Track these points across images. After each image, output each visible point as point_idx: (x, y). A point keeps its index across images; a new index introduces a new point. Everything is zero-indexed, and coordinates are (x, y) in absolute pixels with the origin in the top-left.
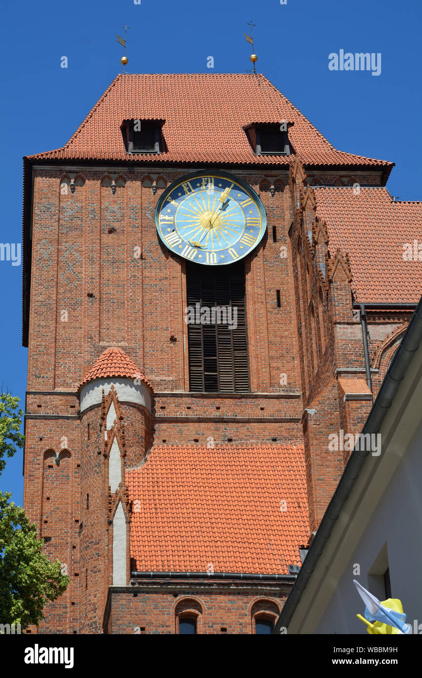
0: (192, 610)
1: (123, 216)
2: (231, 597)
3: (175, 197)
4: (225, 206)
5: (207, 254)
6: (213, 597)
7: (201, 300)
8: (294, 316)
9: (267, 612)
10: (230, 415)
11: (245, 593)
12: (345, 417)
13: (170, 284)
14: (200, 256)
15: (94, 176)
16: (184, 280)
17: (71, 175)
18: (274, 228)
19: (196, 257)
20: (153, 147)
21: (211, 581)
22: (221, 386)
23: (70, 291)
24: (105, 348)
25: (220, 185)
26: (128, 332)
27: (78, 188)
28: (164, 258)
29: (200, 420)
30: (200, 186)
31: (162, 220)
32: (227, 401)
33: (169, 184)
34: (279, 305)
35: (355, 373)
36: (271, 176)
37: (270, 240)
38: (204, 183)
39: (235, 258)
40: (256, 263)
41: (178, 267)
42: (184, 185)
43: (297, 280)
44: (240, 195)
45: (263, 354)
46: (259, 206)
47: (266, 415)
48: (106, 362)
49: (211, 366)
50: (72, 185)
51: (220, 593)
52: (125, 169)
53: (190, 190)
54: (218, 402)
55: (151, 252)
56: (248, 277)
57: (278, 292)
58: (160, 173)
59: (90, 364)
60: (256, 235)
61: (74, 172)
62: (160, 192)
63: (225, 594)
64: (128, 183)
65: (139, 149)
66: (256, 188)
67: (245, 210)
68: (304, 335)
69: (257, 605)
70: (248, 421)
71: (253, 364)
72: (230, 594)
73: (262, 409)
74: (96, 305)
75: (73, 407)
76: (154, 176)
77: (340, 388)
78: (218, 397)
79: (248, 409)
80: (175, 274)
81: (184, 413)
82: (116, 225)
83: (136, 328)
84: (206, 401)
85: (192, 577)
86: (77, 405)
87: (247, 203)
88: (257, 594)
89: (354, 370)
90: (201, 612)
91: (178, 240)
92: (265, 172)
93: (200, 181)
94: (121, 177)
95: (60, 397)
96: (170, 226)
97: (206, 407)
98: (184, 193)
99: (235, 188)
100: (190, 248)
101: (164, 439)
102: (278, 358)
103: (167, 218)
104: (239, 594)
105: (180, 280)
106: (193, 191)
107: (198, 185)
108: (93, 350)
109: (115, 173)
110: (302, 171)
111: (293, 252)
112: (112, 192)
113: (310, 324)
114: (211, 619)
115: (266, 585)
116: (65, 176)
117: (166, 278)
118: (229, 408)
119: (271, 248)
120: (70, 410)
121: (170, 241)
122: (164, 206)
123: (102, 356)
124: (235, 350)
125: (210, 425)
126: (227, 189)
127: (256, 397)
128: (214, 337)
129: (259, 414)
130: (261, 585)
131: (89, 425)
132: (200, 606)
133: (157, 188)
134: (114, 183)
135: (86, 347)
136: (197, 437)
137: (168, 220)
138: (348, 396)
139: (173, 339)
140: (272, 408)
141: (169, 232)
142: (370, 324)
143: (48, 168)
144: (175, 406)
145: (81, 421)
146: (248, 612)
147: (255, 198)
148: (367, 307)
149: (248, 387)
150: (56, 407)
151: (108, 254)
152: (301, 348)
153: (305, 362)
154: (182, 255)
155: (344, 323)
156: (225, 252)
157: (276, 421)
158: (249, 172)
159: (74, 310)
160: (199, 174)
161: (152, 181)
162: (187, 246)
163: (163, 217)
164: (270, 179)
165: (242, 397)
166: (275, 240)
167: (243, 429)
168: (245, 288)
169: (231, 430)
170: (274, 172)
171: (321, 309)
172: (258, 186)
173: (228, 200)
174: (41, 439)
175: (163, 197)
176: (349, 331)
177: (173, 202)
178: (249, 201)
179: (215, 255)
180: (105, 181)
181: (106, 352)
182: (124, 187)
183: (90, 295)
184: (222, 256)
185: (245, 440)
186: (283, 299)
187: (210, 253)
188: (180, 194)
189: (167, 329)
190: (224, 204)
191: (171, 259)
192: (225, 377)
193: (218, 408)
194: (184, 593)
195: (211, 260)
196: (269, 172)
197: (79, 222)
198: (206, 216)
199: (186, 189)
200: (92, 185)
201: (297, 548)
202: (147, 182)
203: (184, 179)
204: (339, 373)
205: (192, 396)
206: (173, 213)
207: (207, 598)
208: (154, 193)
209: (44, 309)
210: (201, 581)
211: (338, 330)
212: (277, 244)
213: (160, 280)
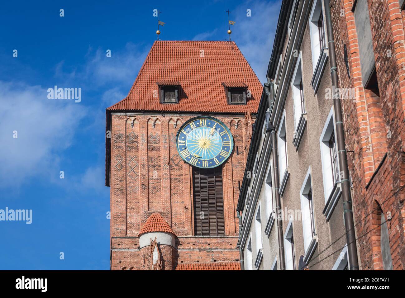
1: (160, 140)
3: (186, 130)
5: (203, 161)
10: (215, 248)
13: (184, 178)
14: (199, 163)
15: (144, 118)
16: (191, 176)
17: (131, 118)
18: (237, 147)
22: (210, 232)
23: (133, 182)
24: (151, 213)
25: (209, 124)
26: (163, 204)
27: (135, 125)
28: (181, 164)
29: (200, 251)
30: (199, 124)
31: (179, 143)
32: (214, 240)
33: (183, 123)
34: (240, 189)
36: (236, 118)
37: (235, 154)
39: (217, 164)
40: (228, 166)
41: (189, 169)
42: (191, 124)
44: (220, 129)
45: (231, 216)
46: (229, 135)
47: (233, 247)
48: (152, 222)
49: (205, 222)
50: (132, 123)
52: (160, 114)
53: (194, 126)
54: (209, 240)
55: (174, 160)
56: (224, 174)
57: (239, 182)
58: (178, 117)
60: (228, 151)
61: (133, 116)
62: (179, 127)
64: (162, 122)
65: (167, 100)
66: (228, 125)
67: (223, 137)
73: (231, 244)
74: (146, 190)
76: (175, 119)
78: (209, 238)
79: (224, 244)
80: (187, 172)
81: (192, 247)
82: (156, 146)
83: (167, 202)
84: (203, 241)
86: (138, 244)
87: (223, 133)
91: (188, 154)
93: (199, 122)
94: (158, 119)
95: (129, 240)
96: (184, 146)
97: (203, 244)
98: (190, 128)
99: (217, 125)
101: (182, 261)
103: (182, 141)
105: (189, 176)
108: (145, 214)
109: (154, 117)
116: (128, 119)
117: (182, 174)
118: (214, 244)
119: (236, 158)
120: (135, 246)
121: (184, 154)
122: (181, 135)
124: (217, 212)
125: (205, 253)
126: (213, 127)
127: (228, 238)
128: (207, 206)
129: (229, 248)
131: (144, 255)
133: (177, 125)
134: (154, 122)
135: (142, 213)
136: (198, 259)
137: (183, 143)
139: (186, 208)
140: (236, 244)
141: (184, 150)
143: (119, 114)
144: (187, 243)
145: (140, 252)
147: (227, 131)
149: (224, 232)
150: (127, 245)
151: (152, 161)
154: (190, 162)
156: (212, 160)
157: (238, 251)
158: (224, 116)
159: (135, 192)
160: (198, 117)
161: (174, 121)
162: (193, 157)
163: (180, 141)
165: (221, 239)
166: (238, 154)
167: (222, 255)
168: (222, 180)
169: (215, 255)
170: (238, 116)
173: (214, 132)
174: (120, 262)
175: (180, 130)
177: (185, 133)
179: (207, 162)
180: (150, 121)
182: (159, 124)
183: (143, 185)
184: (211, 163)
185: (222, 261)
187: (204, 161)
189: (183, 202)
191: (184, 164)
192: (213, 226)
193: (209, 244)
195: (205, 165)
196: (234, 116)
197: (136, 144)
198: (202, 141)
199: (192, 126)
200: (143, 124)
202: (172, 121)
203: (191, 120)
205: (196, 238)
206: (185, 139)
209: (119, 193)
212: (239, 156)
213: (179, 176)
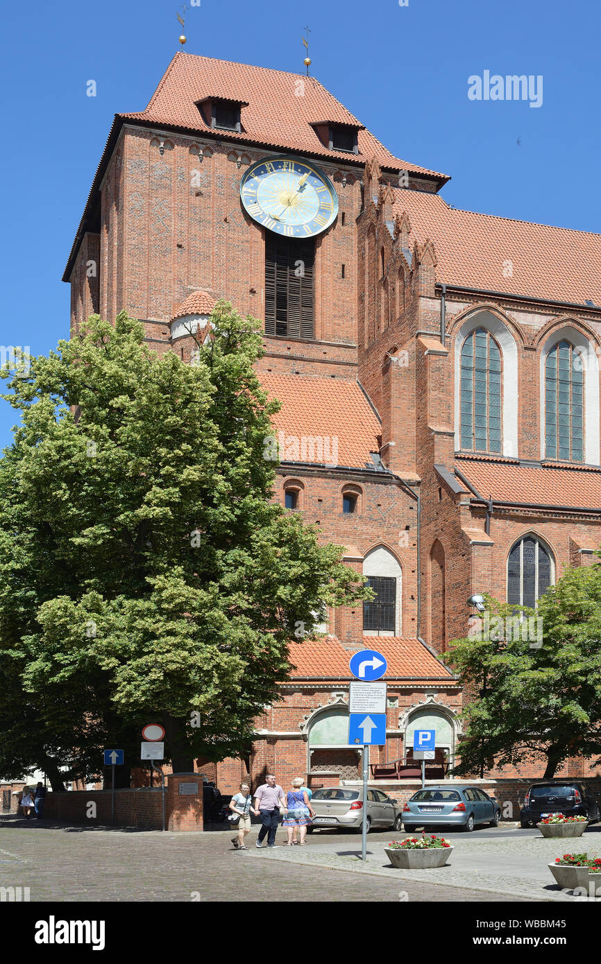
0: (296, 487)
1: (209, 183)
2: (327, 480)
3: (258, 173)
4: (302, 188)
5: (285, 226)
6: (313, 479)
7: (276, 264)
8: (355, 286)
9: (353, 491)
10: (298, 354)
11: (339, 478)
12: (425, 366)
13: (251, 247)
14: (278, 227)
15: (184, 143)
16: (264, 245)
17: (160, 138)
18: (343, 214)
19: (275, 227)
20: (234, 126)
21: (312, 469)
22: (289, 333)
23: (161, 240)
24: (193, 291)
25: (299, 170)
26: (212, 280)
27: (167, 151)
28: (246, 224)
29: (274, 356)
30: (282, 168)
31: (245, 192)
32: (297, 344)
33: (253, 162)
34: (343, 277)
35: (432, 335)
36: (345, 170)
37: (339, 224)
38: (285, 166)
39: (308, 233)
40: (326, 240)
41: (260, 234)
42: (267, 165)
43: (363, 258)
44: (316, 181)
45: (328, 312)
46: (332, 194)
47: (327, 358)
48: (197, 302)
49: (282, 316)
50: (161, 148)
51: (319, 477)
52: (213, 142)
53: (272, 170)
54: (289, 344)
55: (234, 217)
56: (319, 250)
57: (343, 266)
58: (245, 151)
59: (179, 302)
60: (328, 217)
61: (163, 136)
62: (245, 168)
63: (322, 478)
64: (215, 154)
65: (220, 125)
66: (331, 178)
67: (320, 195)
68: (366, 302)
69: (346, 487)
70: (313, 361)
71: (318, 318)
72: (326, 478)
73: (325, 353)
74: (185, 255)
75: (165, 334)
76: (240, 153)
77: (420, 344)
78: (289, 340)
79: (314, 352)
80: (256, 239)
82: (203, 190)
83: (220, 278)
84: (279, 342)
85: (296, 464)
86: (168, 332)
87: (322, 189)
88: (346, 479)
89: (431, 333)
90: (303, 487)
91: (259, 210)
92: (340, 166)
93: (282, 164)
94: (208, 148)
95: (153, 325)
96: (252, 198)
97: (279, 346)
98: (266, 172)
99: (312, 175)
100: (270, 219)
102: (339, 317)
103: (250, 190)
104: (333, 478)
105: (262, 244)
106: (275, 171)
107: (280, 167)
108: (182, 291)
109: (202, 143)
110: (379, 170)
111: (359, 236)
112: (199, 160)
113: (379, 294)
114: (310, 493)
115: (354, 474)
116: (154, 139)
117: (248, 241)
118: (297, 349)
119: (340, 230)
120: (162, 336)
121: (251, 210)
122: (248, 180)
123: (190, 297)
124: (303, 306)
125: (281, 360)
126: (306, 174)
127: (321, 344)
128: (286, 294)
129: (322, 357)
130: (351, 474)
131: (182, 349)
132: (303, 484)
133: (241, 163)
134: (201, 153)
135: (176, 287)
136: (270, 368)
137: (251, 193)
138: (430, 351)
139: (252, 291)
140: (333, 353)
141: (252, 203)
142: (447, 300)
143: (139, 128)
145: (172, 345)
146: (339, 490)
147: (329, 186)
148: (447, 288)
149: (313, 336)
150: (149, 332)
151: (196, 213)
152: (361, 311)
153: (366, 323)
154: (262, 224)
155: (427, 297)
156: (300, 227)
157: (335, 363)
158: (325, 163)
159: (165, 256)
160: (281, 157)
161: (237, 157)
162: (267, 218)
163: (246, 191)
164: (343, 172)
165: (310, 342)
166: (344, 225)
167: (309, 366)
168: (315, 259)
169: (299, 366)
170: (347, 167)
171: (398, 284)
172: (332, 177)
173: (305, 185)
175: (247, 173)
176: (431, 303)
177: (256, 178)
178: (324, 188)
179: (292, 229)
180: (194, 149)
181: (195, 294)
182: (210, 157)
183: (180, 246)
184: (298, 231)
185: (309, 374)
186: (347, 272)
187: (288, 226)
188: (262, 172)
189: (247, 283)
190: (301, 187)
191: (252, 226)
192: (293, 325)
193: (289, 349)
194: (291, 475)
195: (288, 232)
196: (343, 167)
197: (169, 182)
198: (285, 196)
199: (268, 169)
200: (180, 151)
201: (368, 452)
202: (232, 156)
203: (268, 159)
204: (420, 333)
205: (268, 337)
206: (256, 187)
207: (309, 479)
208: (239, 168)
209: (137, 252)
210: (304, 468)
211: (422, 301)
212: (345, 228)
213: (242, 242)
